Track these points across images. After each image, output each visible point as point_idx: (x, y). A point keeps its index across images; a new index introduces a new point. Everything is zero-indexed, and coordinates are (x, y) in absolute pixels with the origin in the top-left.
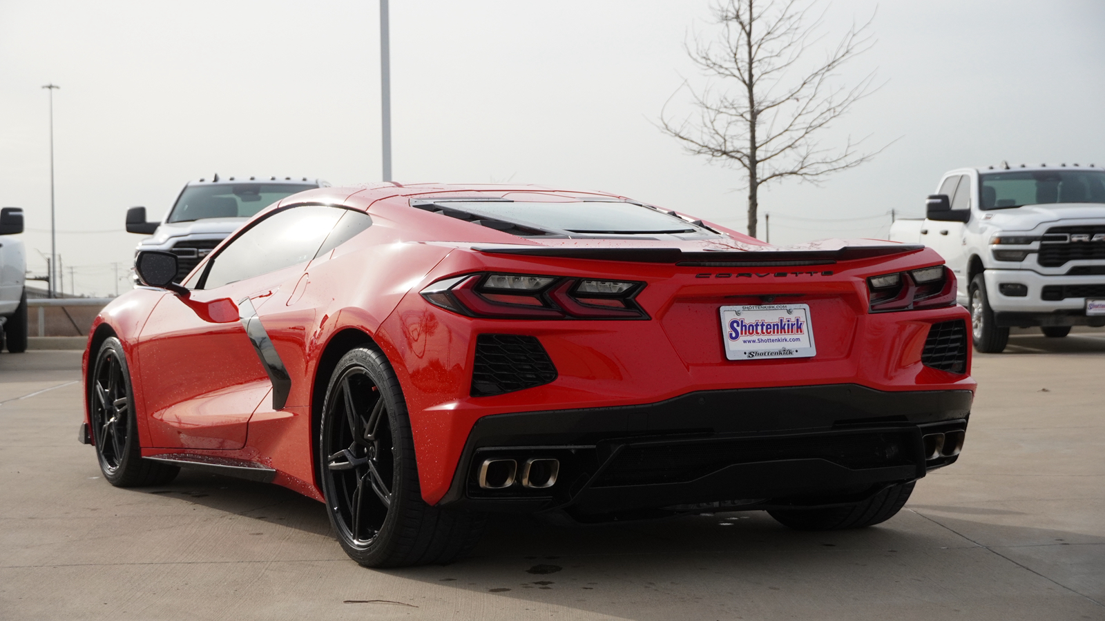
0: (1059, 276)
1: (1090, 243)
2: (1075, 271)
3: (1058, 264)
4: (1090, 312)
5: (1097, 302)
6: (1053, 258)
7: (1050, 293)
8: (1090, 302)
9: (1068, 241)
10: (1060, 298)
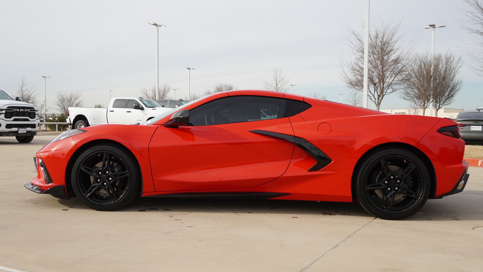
0: (10, 121)
1: (19, 112)
2: (15, 120)
3: (10, 118)
4: (19, 132)
5: (21, 129)
6: (9, 116)
7: (8, 126)
8: (19, 129)
9: (13, 111)
10: (11, 128)
